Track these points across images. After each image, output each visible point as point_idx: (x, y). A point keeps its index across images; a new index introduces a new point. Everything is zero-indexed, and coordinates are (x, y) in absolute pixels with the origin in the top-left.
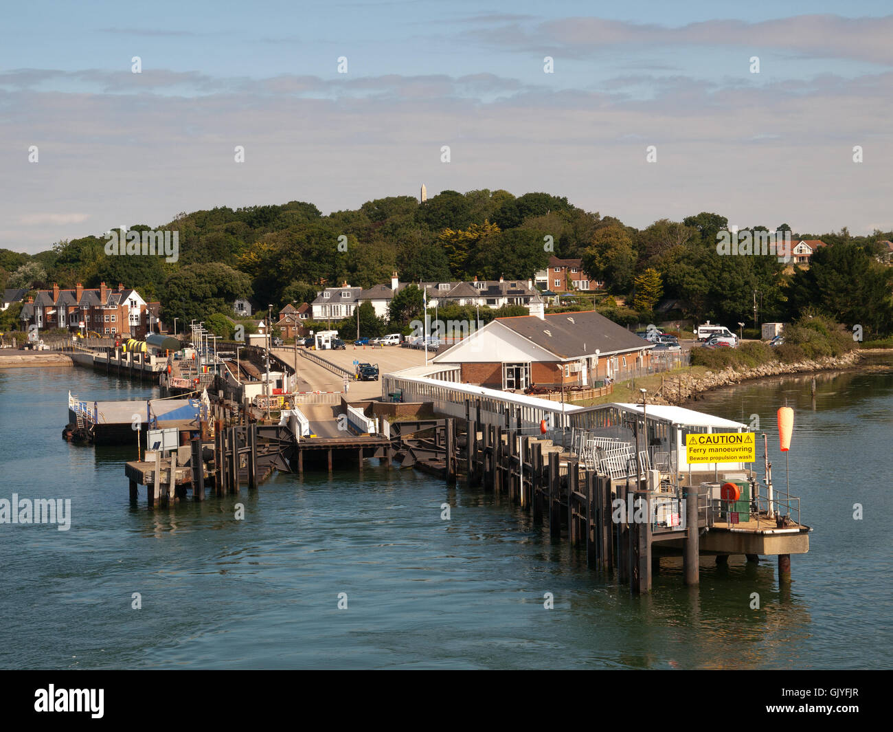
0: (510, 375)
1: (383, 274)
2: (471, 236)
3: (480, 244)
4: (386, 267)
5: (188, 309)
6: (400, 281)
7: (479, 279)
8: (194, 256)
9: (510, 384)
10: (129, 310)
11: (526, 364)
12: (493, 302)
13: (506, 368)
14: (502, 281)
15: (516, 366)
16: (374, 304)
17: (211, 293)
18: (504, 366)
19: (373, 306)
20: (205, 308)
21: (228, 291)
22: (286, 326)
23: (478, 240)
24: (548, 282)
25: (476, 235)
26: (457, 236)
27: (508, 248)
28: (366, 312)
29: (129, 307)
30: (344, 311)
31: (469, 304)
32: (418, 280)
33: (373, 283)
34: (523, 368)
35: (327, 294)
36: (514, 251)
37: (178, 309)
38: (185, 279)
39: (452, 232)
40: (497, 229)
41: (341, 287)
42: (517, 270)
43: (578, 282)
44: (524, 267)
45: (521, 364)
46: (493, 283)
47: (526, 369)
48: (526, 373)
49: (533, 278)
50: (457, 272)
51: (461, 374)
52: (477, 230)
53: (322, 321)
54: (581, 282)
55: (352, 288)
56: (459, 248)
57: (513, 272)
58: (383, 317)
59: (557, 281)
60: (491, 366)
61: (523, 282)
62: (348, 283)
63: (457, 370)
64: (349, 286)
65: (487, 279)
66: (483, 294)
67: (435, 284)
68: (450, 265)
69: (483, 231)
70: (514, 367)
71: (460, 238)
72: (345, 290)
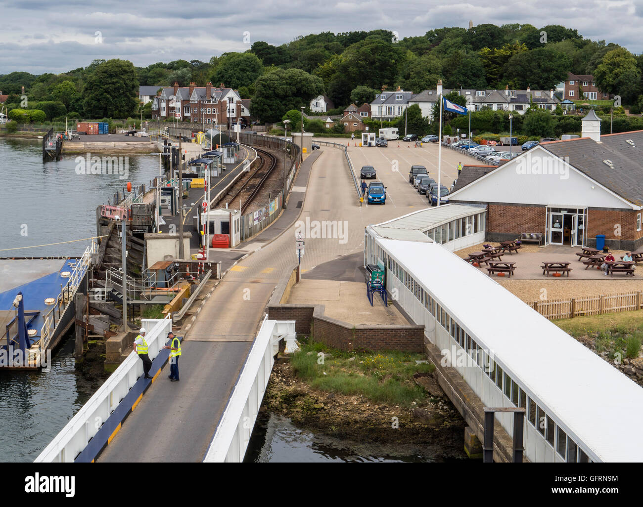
0: (557, 225)
1: (431, 82)
2: (504, 53)
3: (511, 60)
4: (434, 76)
5: (272, 105)
6: (445, 87)
7: (510, 89)
8: (298, 65)
9: (556, 237)
10: (228, 105)
11: (581, 211)
12: (520, 108)
13: (552, 214)
14: (529, 90)
15: (566, 213)
16: (421, 106)
17: (291, 93)
18: (548, 211)
19: (420, 107)
20: (285, 105)
21: (305, 92)
22: (349, 122)
23: (510, 57)
24: (564, 92)
25: (509, 52)
26: (493, 53)
27: (534, 64)
28: (413, 113)
29: (228, 102)
30: (397, 111)
31: (501, 109)
32: (458, 88)
33: (422, 89)
34: (576, 216)
35: (383, 97)
36: (539, 66)
37: (264, 105)
38: (271, 81)
39: (489, 49)
40: (526, 48)
41: (396, 91)
42: (542, 81)
43: (588, 94)
44: (547, 79)
45: (574, 211)
46: (521, 92)
47: (580, 218)
48: (580, 223)
49: (554, 88)
50: (492, 82)
51: (487, 219)
52: (510, 48)
53: (379, 119)
54: (590, 93)
55: (405, 92)
56: (494, 62)
57: (538, 83)
58: (427, 117)
59: (572, 92)
60: (530, 209)
61: (547, 92)
62: (401, 88)
63: (482, 214)
64: (402, 91)
65: (517, 89)
66: (513, 101)
67: (473, 91)
68: (486, 76)
69: (514, 49)
70: (563, 213)
71: (496, 55)
72: (399, 94)
